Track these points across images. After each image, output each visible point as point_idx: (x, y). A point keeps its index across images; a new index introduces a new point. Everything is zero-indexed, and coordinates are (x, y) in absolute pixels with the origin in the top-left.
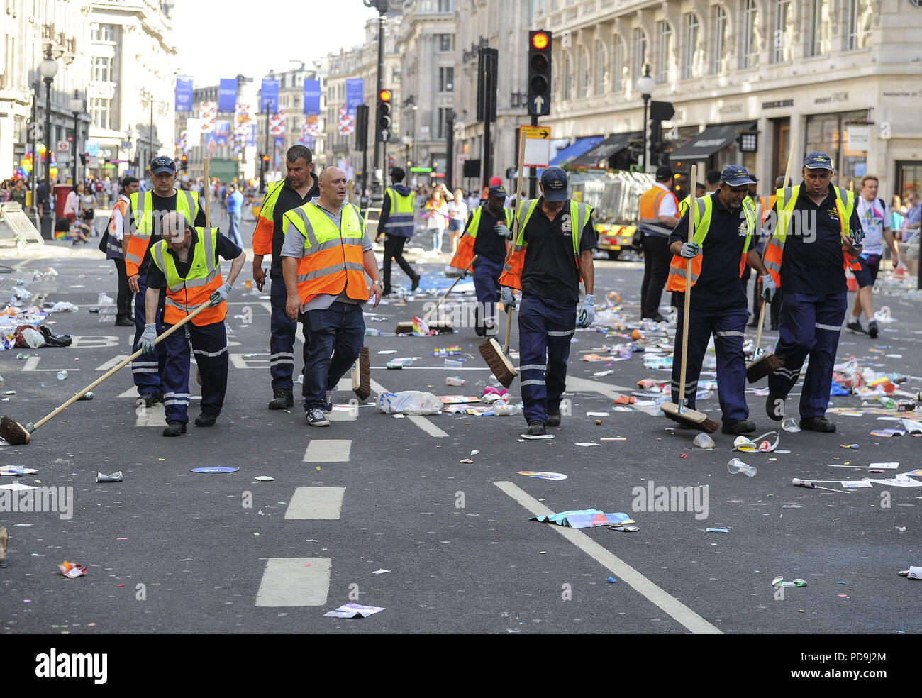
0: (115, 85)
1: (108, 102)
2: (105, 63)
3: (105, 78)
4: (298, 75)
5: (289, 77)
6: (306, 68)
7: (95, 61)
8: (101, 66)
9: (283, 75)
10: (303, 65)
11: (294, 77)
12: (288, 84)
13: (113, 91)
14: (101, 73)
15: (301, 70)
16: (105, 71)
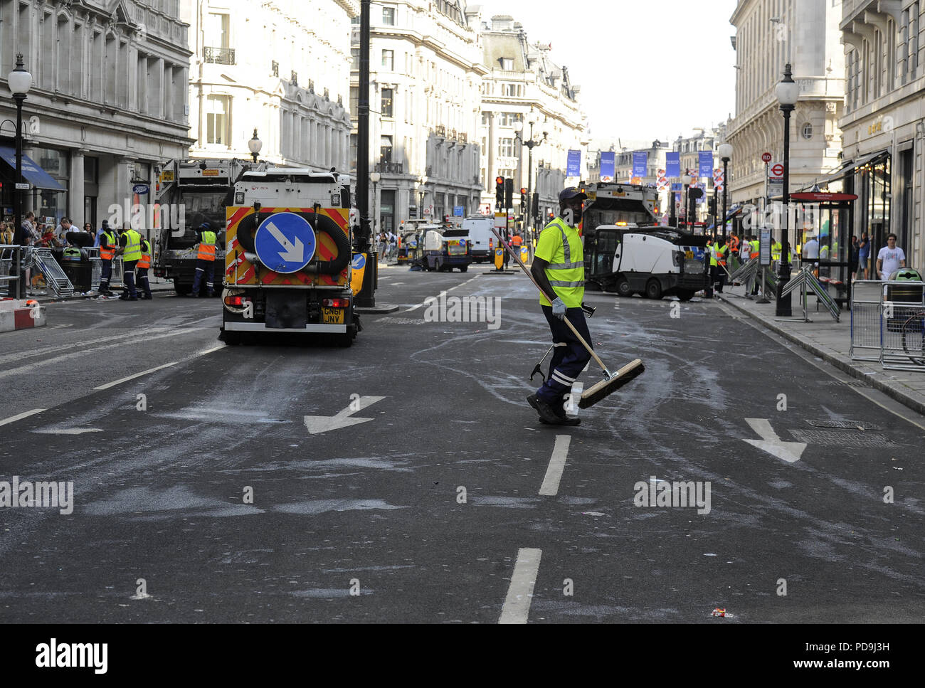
0: (518, 159)
1: (512, 172)
2: (510, 143)
3: (509, 155)
4: (699, 141)
5: (692, 143)
6: (706, 135)
7: (502, 141)
8: (507, 145)
9: (688, 140)
10: (703, 132)
11: (695, 143)
12: (691, 148)
13: (516, 163)
14: (506, 150)
15: (701, 137)
16: (510, 148)
